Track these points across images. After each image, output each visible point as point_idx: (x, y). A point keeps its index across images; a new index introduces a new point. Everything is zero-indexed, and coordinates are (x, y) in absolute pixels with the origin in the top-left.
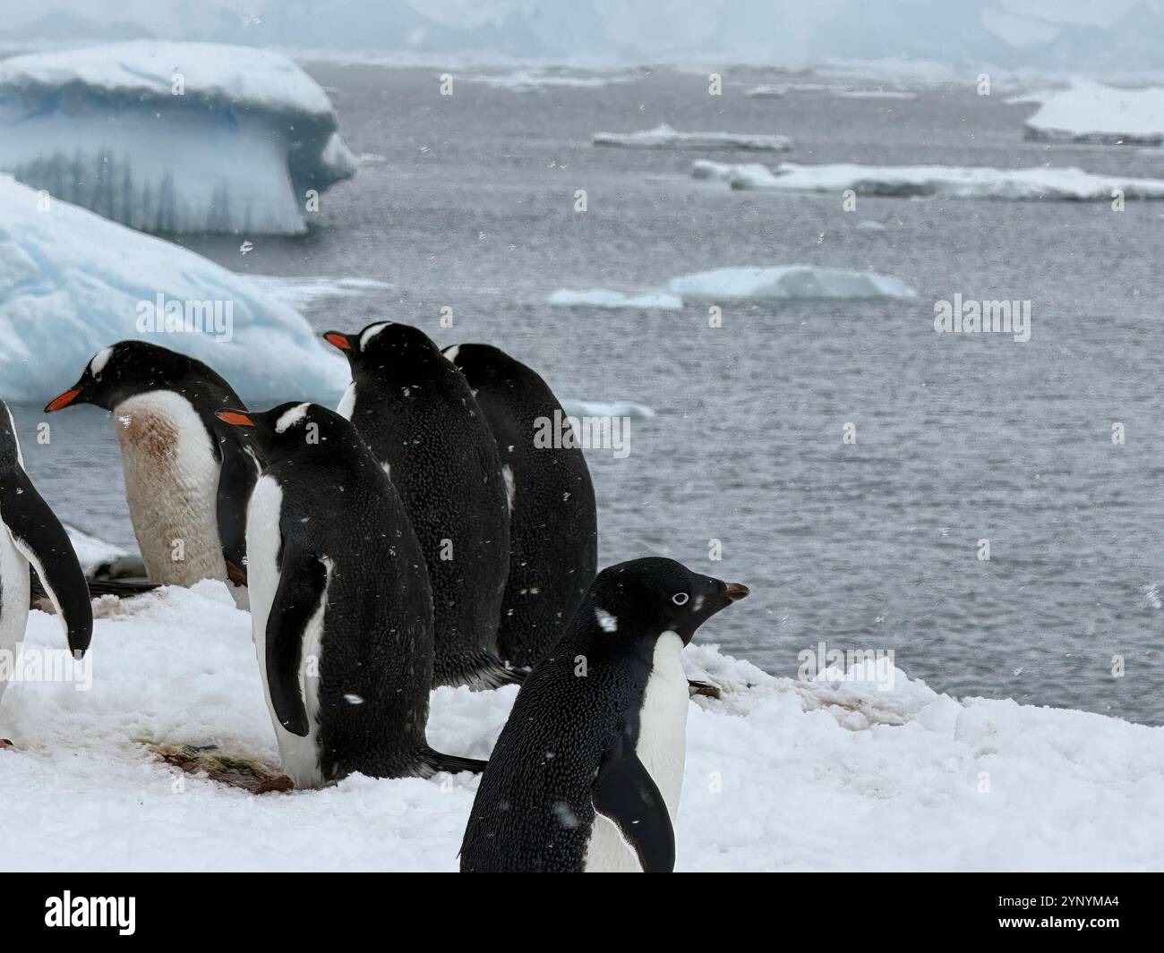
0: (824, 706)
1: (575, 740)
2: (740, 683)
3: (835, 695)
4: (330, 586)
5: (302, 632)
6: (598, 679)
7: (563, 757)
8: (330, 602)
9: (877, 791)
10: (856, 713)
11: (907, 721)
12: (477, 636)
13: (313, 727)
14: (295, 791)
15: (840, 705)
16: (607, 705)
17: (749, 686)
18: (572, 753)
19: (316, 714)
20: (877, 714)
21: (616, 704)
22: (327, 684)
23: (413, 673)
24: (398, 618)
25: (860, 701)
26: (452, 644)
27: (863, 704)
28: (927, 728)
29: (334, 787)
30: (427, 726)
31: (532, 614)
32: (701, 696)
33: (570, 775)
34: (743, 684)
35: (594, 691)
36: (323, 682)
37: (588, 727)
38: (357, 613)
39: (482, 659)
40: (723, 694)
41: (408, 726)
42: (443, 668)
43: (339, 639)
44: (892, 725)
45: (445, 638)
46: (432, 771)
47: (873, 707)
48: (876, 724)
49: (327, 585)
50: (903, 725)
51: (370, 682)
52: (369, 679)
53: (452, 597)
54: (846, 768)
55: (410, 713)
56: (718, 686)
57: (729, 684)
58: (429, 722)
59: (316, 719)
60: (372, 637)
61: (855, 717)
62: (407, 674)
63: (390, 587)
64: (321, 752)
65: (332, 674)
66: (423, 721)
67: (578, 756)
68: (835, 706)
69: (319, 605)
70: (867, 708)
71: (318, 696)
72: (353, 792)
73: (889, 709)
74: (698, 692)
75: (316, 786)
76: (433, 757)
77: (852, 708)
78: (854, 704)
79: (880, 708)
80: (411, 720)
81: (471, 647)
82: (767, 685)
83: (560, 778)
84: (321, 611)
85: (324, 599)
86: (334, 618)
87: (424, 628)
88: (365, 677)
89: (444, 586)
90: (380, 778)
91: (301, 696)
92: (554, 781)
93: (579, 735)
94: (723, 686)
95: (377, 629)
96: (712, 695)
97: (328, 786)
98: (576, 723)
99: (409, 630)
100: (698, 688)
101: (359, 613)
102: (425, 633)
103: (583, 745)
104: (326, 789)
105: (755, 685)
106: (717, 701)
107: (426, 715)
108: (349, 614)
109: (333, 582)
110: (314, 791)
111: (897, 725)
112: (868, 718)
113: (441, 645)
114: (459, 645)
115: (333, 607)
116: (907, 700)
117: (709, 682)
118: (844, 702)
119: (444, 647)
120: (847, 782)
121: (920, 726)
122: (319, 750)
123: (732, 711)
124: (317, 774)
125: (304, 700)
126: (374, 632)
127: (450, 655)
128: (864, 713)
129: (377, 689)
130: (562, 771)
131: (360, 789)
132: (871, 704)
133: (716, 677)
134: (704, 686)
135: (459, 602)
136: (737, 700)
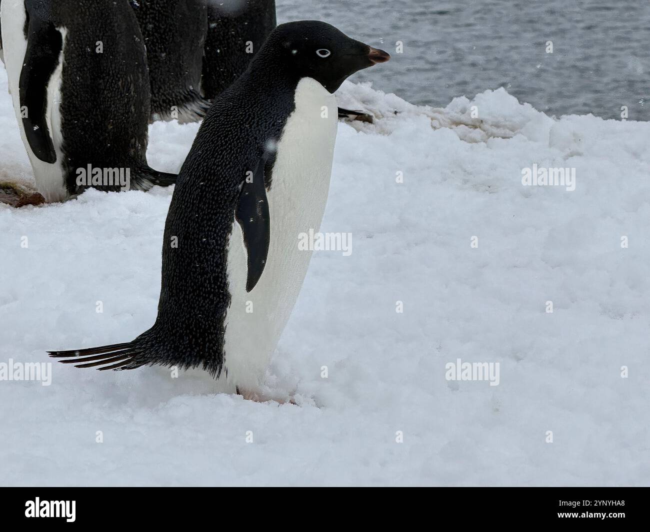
0: (454, 126)
1: (224, 161)
2: (388, 111)
3: (463, 118)
4: (65, 48)
5: (47, 85)
6: (244, 118)
7: (214, 172)
8: (66, 60)
9: (489, 188)
10: (478, 130)
11: (515, 135)
12: (185, 79)
13: (60, 155)
14: (46, 205)
15: (466, 125)
16: (248, 140)
17: (396, 113)
18: (221, 171)
19: (61, 145)
20: (495, 130)
21: (256, 138)
22: (67, 122)
23: (133, 110)
24: (119, 69)
25: (482, 121)
26: (166, 86)
27: (484, 123)
28: (530, 139)
29: (74, 200)
30: (147, 151)
31: (228, 64)
32: (359, 121)
33: (218, 186)
34: (390, 111)
35: (240, 127)
36: (64, 121)
37: (234, 153)
38: (87, 67)
39: (190, 95)
40: (375, 119)
41: (132, 151)
42: (160, 104)
43: (74, 87)
44: (503, 138)
45: (160, 81)
46: (152, 185)
47: (492, 125)
48: (491, 138)
49: (63, 47)
50: (512, 137)
51: (100, 119)
52: (99, 117)
53: (163, 50)
54: (465, 171)
55: (133, 140)
56: (371, 114)
57: (380, 112)
58: (148, 147)
59: (61, 150)
60: (100, 84)
61: (477, 133)
62: (128, 112)
63: (112, 46)
64: (67, 173)
65: (70, 114)
66: (144, 147)
67: (225, 173)
68: (463, 125)
69: (58, 64)
70: (486, 126)
71: (61, 131)
72: (89, 203)
73: (504, 127)
74: (356, 119)
75: (62, 200)
76: (151, 174)
77: (475, 127)
78: (478, 124)
79: (497, 126)
80: (134, 146)
81: (181, 87)
82: (409, 111)
83: (211, 188)
84: (60, 68)
85: (61, 59)
86: (70, 72)
87: (140, 75)
88: (97, 115)
89: (157, 42)
90: (109, 192)
91: (48, 132)
92: (207, 190)
93: (226, 159)
94: (375, 114)
95: (103, 78)
96: (366, 121)
97: (70, 199)
98: (225, 149)
99: (129, 78)
100: (356, 116)
101: (89, 67)
102: (141, 79)
103: (229, 166)
104: (68, 202)
105: (400, 112)
106: (371, 126)
107: (145, 142)
108: (81, 67)
109: (68, 44)
110: (60, 204)
111: (508, 138)
112: (487, 134)
113: (157, 87)
114: (171, 86)
115: (68, 64)
116: (517, 120)
117: (364, 111)
118: (470, 123)
119: (160, 88)
120: (466, 182)
121: (525, 138)
122: (64, 173)
123: (383, 132)
124: (64, 191)
125: (51, 136)
126: (101, 81)
127: (165, 93)
128: (484, 131)
129: (106, 124)
130: (213, 183)
131: (94, 201)
132: (490, 123)
133: (370, 107)
134: (362, 114)
135: (170, 54)
136: (385, 123)
